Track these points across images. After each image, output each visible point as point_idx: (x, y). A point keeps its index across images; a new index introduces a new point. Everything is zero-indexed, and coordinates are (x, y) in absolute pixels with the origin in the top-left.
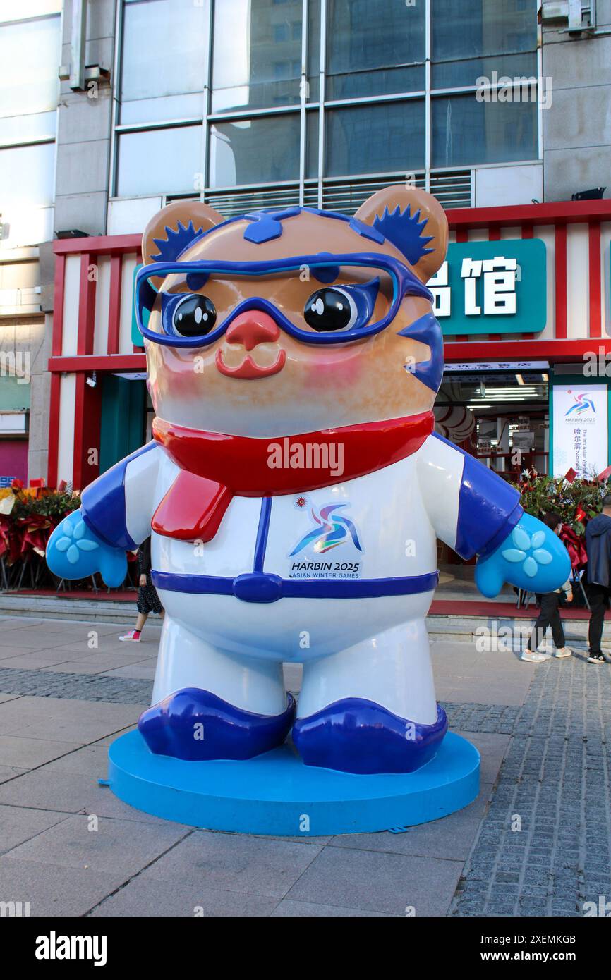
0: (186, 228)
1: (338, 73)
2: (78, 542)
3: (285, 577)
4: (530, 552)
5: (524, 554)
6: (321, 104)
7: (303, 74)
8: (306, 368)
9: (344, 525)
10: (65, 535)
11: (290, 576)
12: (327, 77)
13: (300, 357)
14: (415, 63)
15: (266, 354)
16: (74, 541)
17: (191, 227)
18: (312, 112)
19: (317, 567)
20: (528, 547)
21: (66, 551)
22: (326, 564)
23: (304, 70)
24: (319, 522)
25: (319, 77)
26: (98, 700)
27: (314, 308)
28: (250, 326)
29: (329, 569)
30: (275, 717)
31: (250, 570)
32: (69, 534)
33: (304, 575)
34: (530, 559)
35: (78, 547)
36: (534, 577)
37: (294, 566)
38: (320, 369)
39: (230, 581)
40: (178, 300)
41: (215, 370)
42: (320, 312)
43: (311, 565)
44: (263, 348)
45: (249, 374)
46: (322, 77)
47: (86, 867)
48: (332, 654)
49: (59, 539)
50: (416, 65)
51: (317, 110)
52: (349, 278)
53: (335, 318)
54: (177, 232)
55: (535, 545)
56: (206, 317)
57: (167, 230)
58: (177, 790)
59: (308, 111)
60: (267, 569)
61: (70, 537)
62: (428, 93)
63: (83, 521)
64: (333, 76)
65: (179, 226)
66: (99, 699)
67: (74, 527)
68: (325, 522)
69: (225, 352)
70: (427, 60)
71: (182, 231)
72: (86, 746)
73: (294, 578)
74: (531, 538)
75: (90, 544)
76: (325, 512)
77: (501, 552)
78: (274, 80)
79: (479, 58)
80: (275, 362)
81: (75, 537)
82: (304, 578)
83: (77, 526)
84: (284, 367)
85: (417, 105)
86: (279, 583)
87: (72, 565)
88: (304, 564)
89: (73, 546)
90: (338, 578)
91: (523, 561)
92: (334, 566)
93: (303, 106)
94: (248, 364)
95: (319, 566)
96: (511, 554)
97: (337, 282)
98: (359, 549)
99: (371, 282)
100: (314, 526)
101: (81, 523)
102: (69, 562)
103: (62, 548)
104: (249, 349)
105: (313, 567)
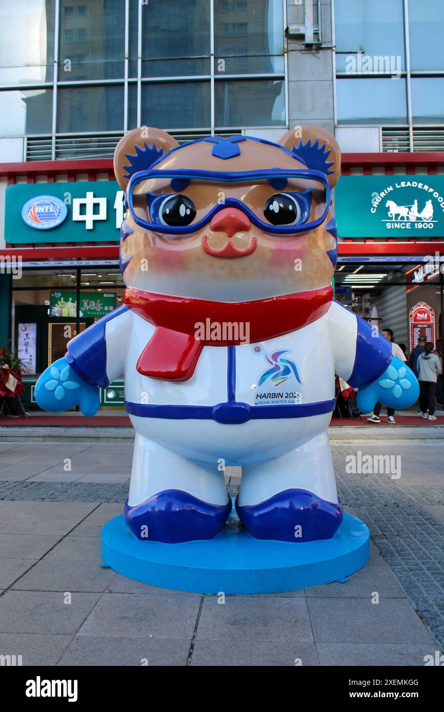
0: (151, 148)
1: (150, 59)
2: (64, 384)
3: (252, 404)
4: (397, 381)
5: (394, 382)
6: (139, 79)
7: (126, 58)
8: (271, 251)
9: (289, 366)
10: (53, 378)
11: (256, 404)
12: (143, 61)
13: (267, 243)
14: (204, 56)
15: (243, 240)
16: (60, 383)
17: (154, 146)
18: (133, 85)
19: (274, 397)
20: (395, 378)
21: (54, 390)
22: (279, 394)
23: (127, 55)
24: (272, 363)
25: (137, 61)
26: (43, 501)
27: (271, 207)
28: (229, 219)
29: (282, 397)
30: (223, 506)
31: (225, 399)
32: (56, 378)
33: (265, 403)
34: (397, 385)
35: (63, 387)
36: (399, 398)
37: (257, 396)
38: (280, 252)
39: (210, 409)
40: (163, 199)
41: (202, 251)
42: (277, 211)
43: (269, 395)
44: (239, 235)
45: (230, 254)
46: (140, 61)
47: (151, 636)
48: (275, 458)
49: (48, 381)
50: (204, 58)
51: (136, 83)
52: (293, 187)
53: (286, 216)
54: (144, 150)
55: (401, 376)
56: (188, 212)
57: (136, 147)
58: (185, 568)
59: (130, 84)
60: (238, 400)
61: (57, 380)
62: (212, 77)
63: (68, 366)
64: (147, 61)
65: (145, 145)
66: (43, 499)
67: (60, 371)
68: (277, 363)
69: (210, 237)
70: (212, 55)
71: (147, 149)
72: (65, 537)
73: (258, 405)
74: (398, 372)
75: (73, 385)
76: (275, 356)
77: (378, 381)
78: (105, 61)
79: (246, 56)
80: (249, 246)
81: (61, 379)
82: (266, 405)
83: (63, 371)
84: (256, 250)
85: (205, 85)
86: (248, 408)
87: (59, 401)
88: (265, 394)
89: (60, 387)
90: (287, 404)
91: (393, 387)
92: (285, 395)
93: (126, 80)
94: (230, 247)
95: (275, 395)
96: (385, 383)
97: (286, 190)
98: (300, 383)
99: (307, 191)
100: (268, 367)
101: (66, 369)
102: (56, 399)
103: (51, 388)
104: (230, 236)
105: (271, 397)
